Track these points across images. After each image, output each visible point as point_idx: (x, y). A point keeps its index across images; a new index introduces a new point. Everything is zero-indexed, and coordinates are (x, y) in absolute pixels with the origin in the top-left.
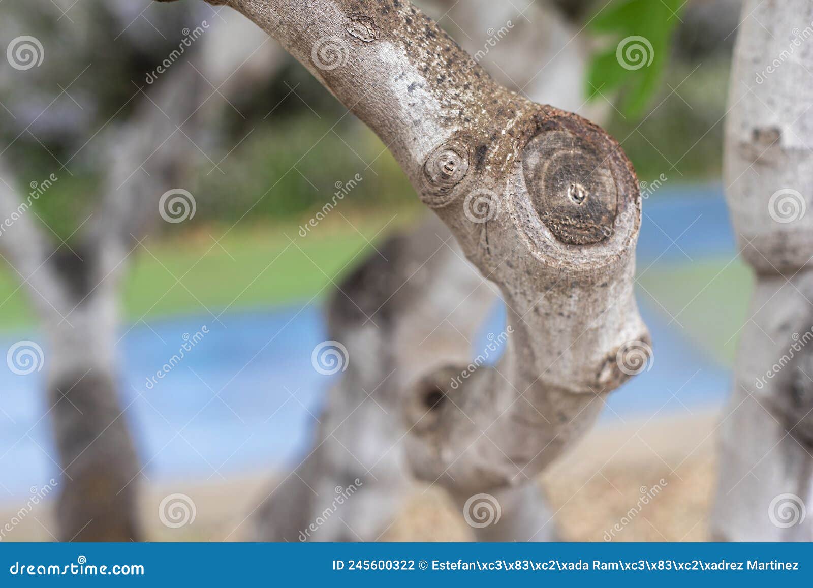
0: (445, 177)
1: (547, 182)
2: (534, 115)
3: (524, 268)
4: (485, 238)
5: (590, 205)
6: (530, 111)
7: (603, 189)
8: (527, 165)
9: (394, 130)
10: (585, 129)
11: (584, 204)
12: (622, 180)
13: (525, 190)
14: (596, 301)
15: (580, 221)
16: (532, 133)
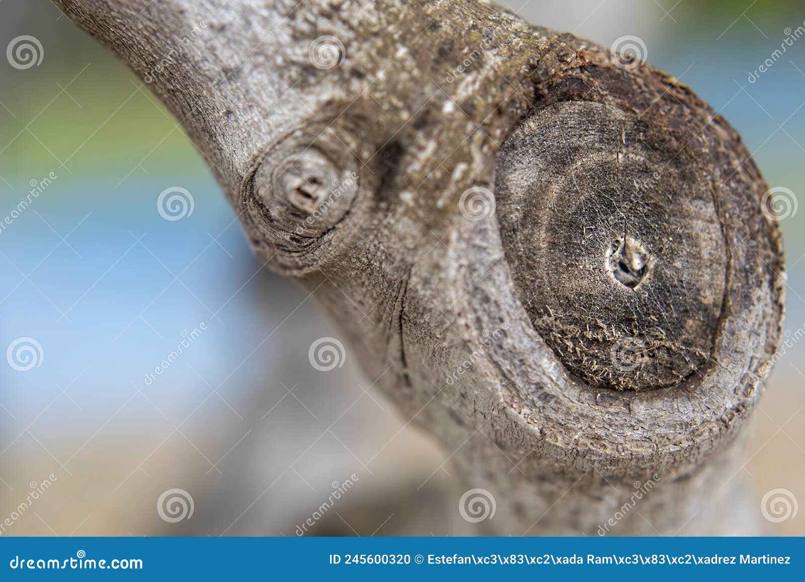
0: (298, 214)
1: (556, 232)
2: (531, 62)
3: (489, 434)
4: (398, 355)
5: (660, 290)
6: (521, 51)
7: (694, 251)
8: (507, 188)
9: (178, 87)
10: (657, 99)
11: (643, 286)
12: (739, 230)
13: (497, 254)
14: (660, 506)
15: (632, 332)
16: (521, 107)
